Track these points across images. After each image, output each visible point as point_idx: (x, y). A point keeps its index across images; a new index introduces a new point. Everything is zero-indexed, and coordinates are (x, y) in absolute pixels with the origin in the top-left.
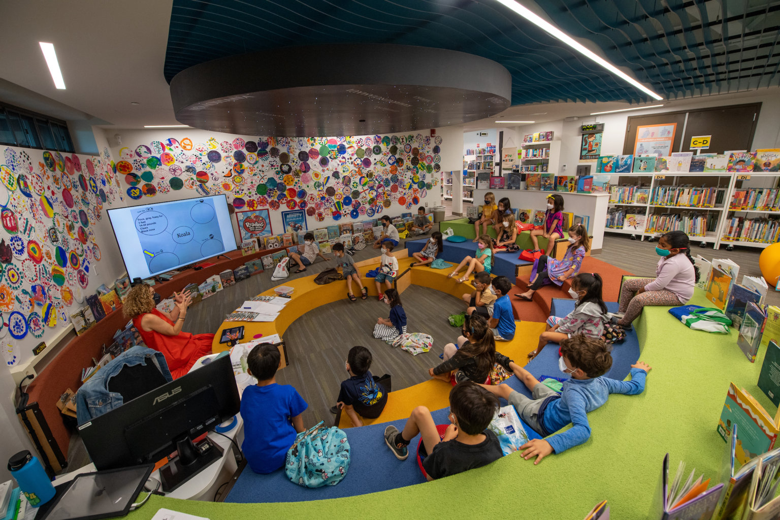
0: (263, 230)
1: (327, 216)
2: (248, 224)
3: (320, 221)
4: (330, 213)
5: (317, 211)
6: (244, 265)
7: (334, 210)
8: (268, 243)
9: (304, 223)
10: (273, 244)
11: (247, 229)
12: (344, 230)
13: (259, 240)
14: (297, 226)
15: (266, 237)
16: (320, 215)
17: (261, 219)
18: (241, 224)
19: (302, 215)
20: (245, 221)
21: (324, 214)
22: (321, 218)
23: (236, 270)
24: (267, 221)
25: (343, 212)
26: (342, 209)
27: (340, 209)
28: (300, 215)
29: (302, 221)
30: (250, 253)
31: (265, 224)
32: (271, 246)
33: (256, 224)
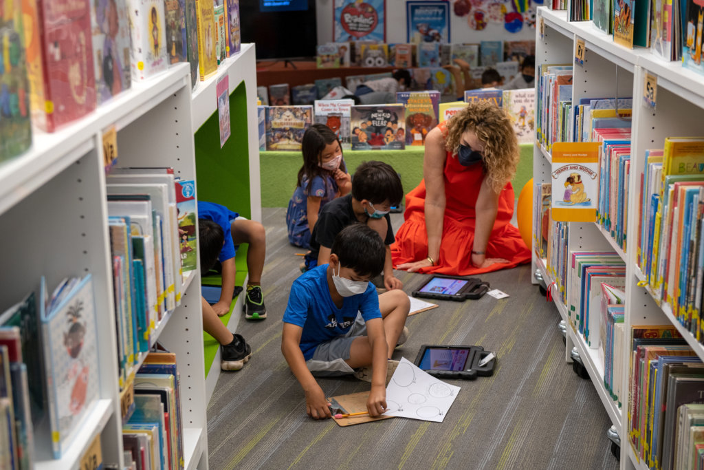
0: (369, 32)
1: (492, 21)
2: (347, 17)
3: (478, 28)
4: (500, 14)
5: (473, 9)
6: (313, 83)
7: (509, 9)
8: (366, 55)
9: (445, 30)
10: (375, 58)
11: (345, 25)
12: (514, 54)
13: (353, 48)
14: (431, 33)
15: (366, 43)
16: (479, 16)
17: (370, 10)
18: (338, 15)
19: (444, 13)
20: (345, 11)
21: (487, 16)
22: (480, 22)
23: (298, 87)
24: (381, 16)
25: (529, 16)
26: (527, 8)
27: (523, 9)
28: (440, 11)
29: (441, 24)
30: (329, 66)
31: (376, 21)
32: (370, 62)
33: (361, 19)
